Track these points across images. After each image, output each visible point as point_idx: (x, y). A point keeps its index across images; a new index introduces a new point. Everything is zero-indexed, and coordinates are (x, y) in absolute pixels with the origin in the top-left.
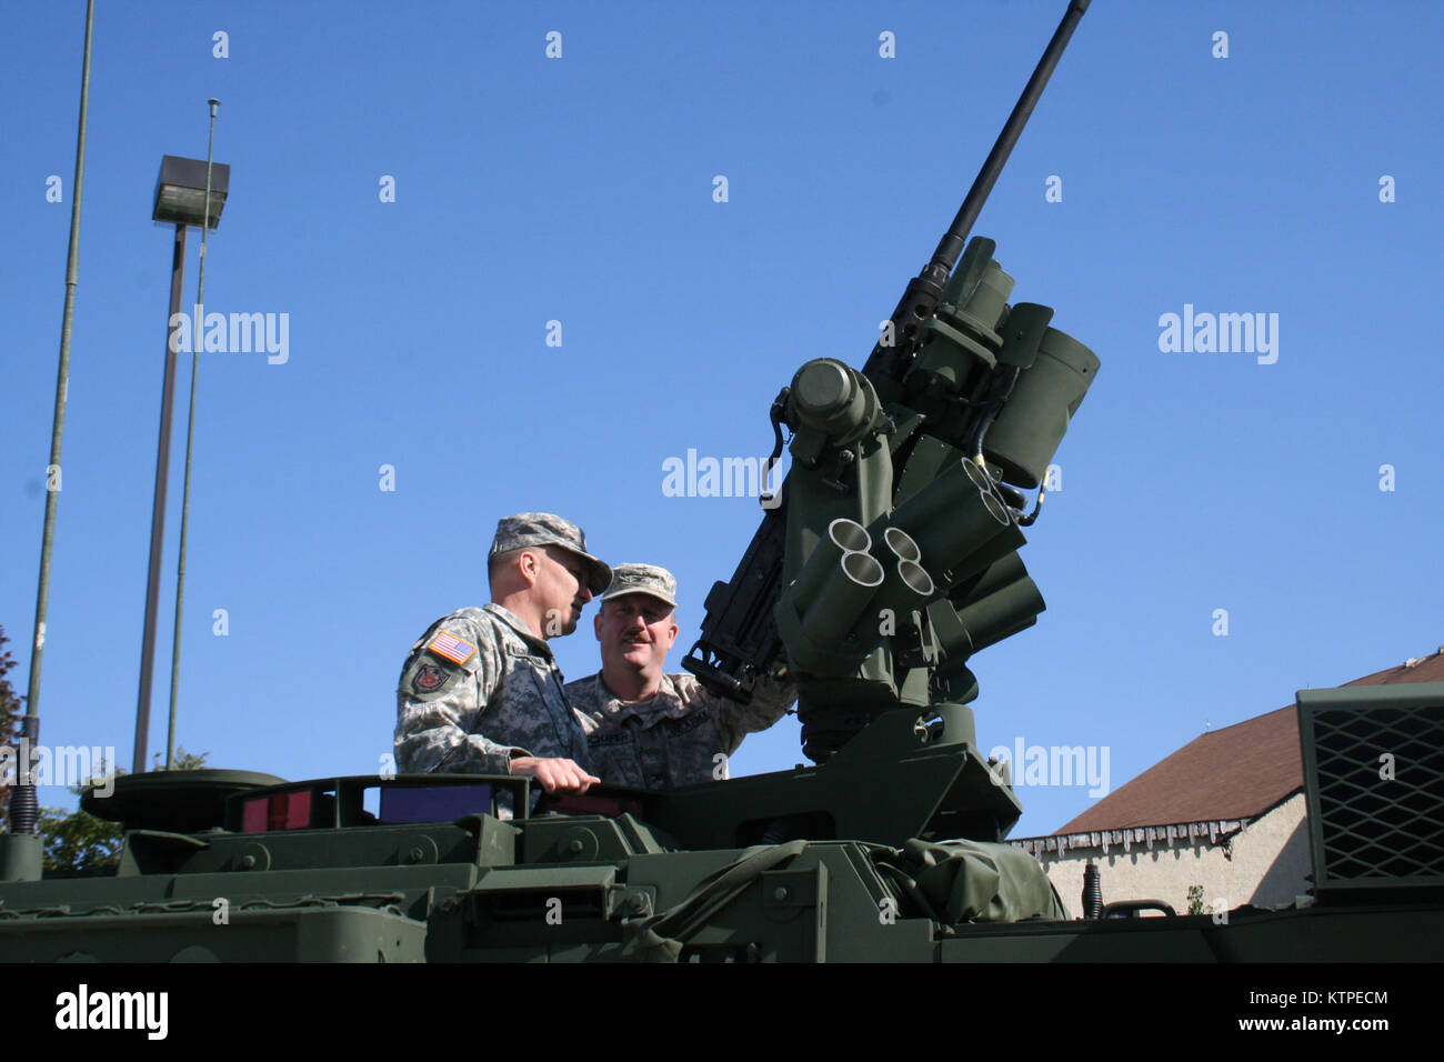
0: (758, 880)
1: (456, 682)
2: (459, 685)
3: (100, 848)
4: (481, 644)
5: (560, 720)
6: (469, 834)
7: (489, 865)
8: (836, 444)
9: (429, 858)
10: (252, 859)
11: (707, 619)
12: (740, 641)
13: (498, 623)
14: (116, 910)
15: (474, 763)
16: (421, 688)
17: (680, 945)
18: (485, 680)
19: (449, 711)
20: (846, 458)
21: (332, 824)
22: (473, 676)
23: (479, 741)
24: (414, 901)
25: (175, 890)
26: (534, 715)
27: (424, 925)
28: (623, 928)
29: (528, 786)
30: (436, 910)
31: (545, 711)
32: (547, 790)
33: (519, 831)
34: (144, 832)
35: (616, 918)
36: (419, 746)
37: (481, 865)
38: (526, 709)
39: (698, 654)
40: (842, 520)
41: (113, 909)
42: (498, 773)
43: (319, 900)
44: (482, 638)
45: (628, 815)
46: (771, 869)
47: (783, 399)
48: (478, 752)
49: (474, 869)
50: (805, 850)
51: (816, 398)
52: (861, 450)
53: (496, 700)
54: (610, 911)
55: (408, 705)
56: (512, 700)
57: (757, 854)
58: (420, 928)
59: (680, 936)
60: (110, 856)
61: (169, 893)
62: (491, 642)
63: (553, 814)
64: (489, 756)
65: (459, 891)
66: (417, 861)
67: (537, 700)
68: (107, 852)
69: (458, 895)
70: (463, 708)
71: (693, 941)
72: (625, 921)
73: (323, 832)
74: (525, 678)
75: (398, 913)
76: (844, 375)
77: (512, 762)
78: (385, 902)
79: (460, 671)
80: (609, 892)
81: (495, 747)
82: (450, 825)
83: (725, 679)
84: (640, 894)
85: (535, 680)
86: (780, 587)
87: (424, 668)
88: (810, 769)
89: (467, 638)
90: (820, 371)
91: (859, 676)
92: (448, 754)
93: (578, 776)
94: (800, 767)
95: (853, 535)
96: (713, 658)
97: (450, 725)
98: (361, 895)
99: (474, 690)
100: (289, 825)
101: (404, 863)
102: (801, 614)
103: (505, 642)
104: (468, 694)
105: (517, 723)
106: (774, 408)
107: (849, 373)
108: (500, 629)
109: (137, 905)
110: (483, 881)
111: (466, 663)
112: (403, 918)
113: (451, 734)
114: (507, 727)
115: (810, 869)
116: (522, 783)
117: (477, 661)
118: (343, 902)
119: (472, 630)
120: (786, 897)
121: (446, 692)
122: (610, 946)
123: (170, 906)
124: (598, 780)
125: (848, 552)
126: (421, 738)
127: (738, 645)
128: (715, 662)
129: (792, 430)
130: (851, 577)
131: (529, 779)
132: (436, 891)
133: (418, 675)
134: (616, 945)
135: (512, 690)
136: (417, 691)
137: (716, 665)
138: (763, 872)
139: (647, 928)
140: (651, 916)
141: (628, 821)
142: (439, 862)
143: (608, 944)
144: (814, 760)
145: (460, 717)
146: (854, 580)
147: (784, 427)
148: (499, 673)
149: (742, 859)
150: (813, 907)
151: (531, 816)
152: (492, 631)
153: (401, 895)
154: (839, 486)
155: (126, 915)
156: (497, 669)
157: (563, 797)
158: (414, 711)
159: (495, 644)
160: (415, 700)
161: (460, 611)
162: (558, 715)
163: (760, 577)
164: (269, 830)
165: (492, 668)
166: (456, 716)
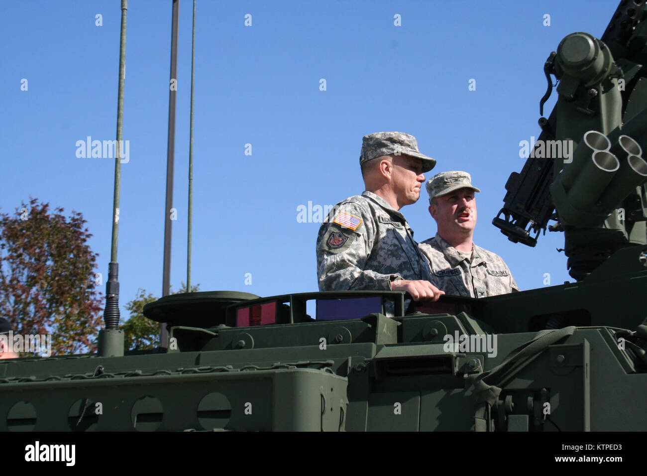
0: (546, 351)
1: (352, 240)
2: (354, 243)
3: (145, 341)
4: (363, 216)
5: (413, 259)
6: (370, 326)
7: (383, 343)
8: (586, 86)
9: (346, 340)
10: (244, 342)
11: (507, 195)
12: (528, 208)
13: (372, 204)
14: (169, 372)
15: (369, 285)
16: (332, 246)
17: (500, 390)
18: (369, 239)
19: (351, 259)
20: (593, 94)
21: (289, 322)
22: (362, 236)
23: (371, 273)
24: (340, 365)
25: (201, 361)
26: (398, 257)
27: (346, 379)
28: (464, 379)
29: (403, 297)
30: (353, 370)
31: (403, 254)
32: (414, 299)
33: (399, 323)
34: (181, 327)
35: (460, 374)
36: (335, 280)
37: (378, 344)
38: (393, 254)
39: (502, 217)
40: (592, 132)
41: (167, 371)
42: (384, 290)
43: (286, 365)
44: (364, 213)
45: (464, 313)
46: (553, 344)
47: (552, 59)
48: (371, 279)
49: (374, 346)
50: (575, 332)
51: (573, 58)
52: (602, 89)
53: (375, 250)
54: (456, 369)
55: (325, 257)
56: (384, 249)
57: (545, 335)
58: (344, 381)
59: (499, 384)
60: (149, 345)
61: (197, 362)
62: (369, 215)
63: (419, 313)
64: (378, 280)
65: (366, 359)
66: (340, 342)
67: (398, 248)
68: (148, 343)
69: (366, 361)
70: (358, 256)
71: (508, 387)
72: (466, 376)
73: (284, 326)
74: (391, 236)
75: (331, 372)
76: (591, 42)
77: (392, 283)
78: (323, 366)
79: (354, 234)
80: (456, 358)
81: (380, 276)
82: (358, 320)
83: (519, 230)
84: (474, 360)
85: (397, 237)
86: (552, 174)
87: (332, 234)
88: (573, 284)
89: (355, 214)
90: (575, 40)
91: (604, 227)
92: (353, 283)
93: (432, 290)
94: (567, 283)
95: (599, 140)
96: (511, 219)
97: (352, 266)
98: (308, 362)
99: (363, 245)
100: (262, 322)
101: (332, 344)
102: (567, 189)
103: (377, 215)
104: (360, 248)
105: (388, 263)
106: (546, 65)
107: (594, 41)
108: (373, 207)
109: (179, 369)
110: (380, 353)
111: (357, 229)
112: (334, 375)
113: (354, 271)
114: (383, 265)
115: (578, 344)
116: (400, 295)
117: (363, 227)
118: (299, 366)
119: (358, 209)
120: (564, 360)
121: (347, 247)
122: (457, 391)
123: (200, 370)
124: (443, 293)
125: (596, 151)
126: (336, 275)
127: (527, 210)
128: (513, 221)
129: (558, 77)
130: (599, 166)
131: (403, 293)
132: (352, 359)
133: (329, 239)
134: (461, 390)
135: (384, 243)
136: (330, 248)
137: (514, 223)
138: (550, 346)
139: (480, 380)
140: (482, 372)
141: (464, 316)
142: (352, 343)
143: (456, 389)
144: (576, 279)
145: (357, 261)
146: (601, 168)
147: (553, 77)
148: (375, 233)
149: (536, 338)
150: (581, 367)
151: (406, 314)
152: (369, 209)
153: (332, 362)
154: (588, 111)
155: (174, 375)
156: (374, 232)
157: (424, 303)
158: (329, 260)
159: (372, 217)
160: (330, 254)
161: (349, 199)
162: (411, 257)
163: (539, 169)
164: (250, 326)
165: (372, 231)
166: (355, 261)
